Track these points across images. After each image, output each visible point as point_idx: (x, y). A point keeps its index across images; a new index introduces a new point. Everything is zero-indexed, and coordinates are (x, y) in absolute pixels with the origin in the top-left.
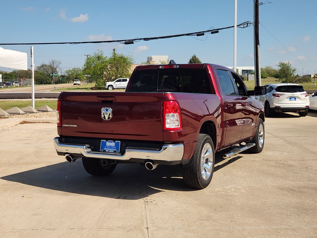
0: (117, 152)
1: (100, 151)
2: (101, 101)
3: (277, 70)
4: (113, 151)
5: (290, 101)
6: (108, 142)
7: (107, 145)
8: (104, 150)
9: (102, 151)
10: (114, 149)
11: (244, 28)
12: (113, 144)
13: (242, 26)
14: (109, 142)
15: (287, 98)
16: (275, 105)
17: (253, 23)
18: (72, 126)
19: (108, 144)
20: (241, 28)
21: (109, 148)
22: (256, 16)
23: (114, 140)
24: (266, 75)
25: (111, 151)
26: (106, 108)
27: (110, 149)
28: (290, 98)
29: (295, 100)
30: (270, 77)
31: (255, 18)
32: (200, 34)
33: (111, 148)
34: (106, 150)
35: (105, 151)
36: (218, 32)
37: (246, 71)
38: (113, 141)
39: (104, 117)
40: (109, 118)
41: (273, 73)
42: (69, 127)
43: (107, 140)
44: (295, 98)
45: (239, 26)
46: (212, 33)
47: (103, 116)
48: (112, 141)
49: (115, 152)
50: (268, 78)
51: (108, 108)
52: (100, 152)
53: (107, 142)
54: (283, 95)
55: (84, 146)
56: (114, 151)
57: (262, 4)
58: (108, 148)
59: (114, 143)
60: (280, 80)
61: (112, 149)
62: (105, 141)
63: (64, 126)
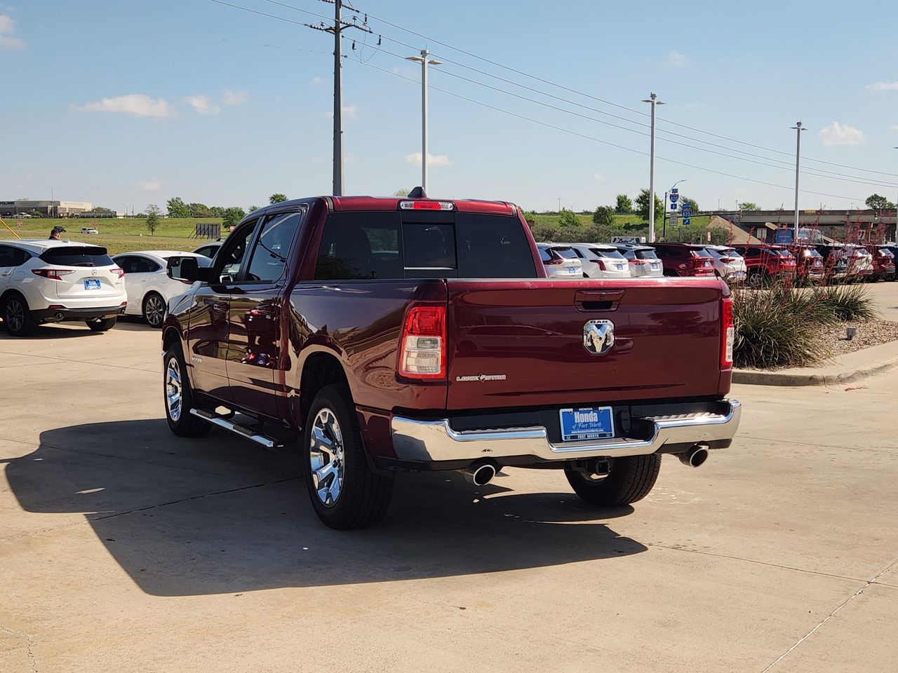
0: (608, 436)
1: (564, 439)
2: (581, 303)
4: (598, 436)
5: (86, 289)
6: (579, 413)
7: (576, 422)
8: (572, 437)
9: (569, 439)
10: (597, 430)
12: (592, 417)
14: (581, 412)
15: (78, 283)
16: (49, 302)
18: (488, 378)
19: (581, 417)
21: (584, 429)
23: (595, 406)
25: (592, 436)
26: (597, 321)
27: (587, 431)
28: (87, 283)
29: (98, 289)
33: (589, 427)
34: (577, 436)
35: (575, 438)
38: (591, 409)
39: (593, 347)
40: (604, 346)
42: (479, 382)
43: (576, 407)
44: (98, 282)
47: (587, 344)
48: (589, 409)
51: (601, 321)
53: (575, 413)
54: (68, 272)
55: (542, 432)
56: (600, 435)
58: (581, 429)
59: (596, 414)
61: (592, 431)
62: (571, 410)
63: (460, 380)
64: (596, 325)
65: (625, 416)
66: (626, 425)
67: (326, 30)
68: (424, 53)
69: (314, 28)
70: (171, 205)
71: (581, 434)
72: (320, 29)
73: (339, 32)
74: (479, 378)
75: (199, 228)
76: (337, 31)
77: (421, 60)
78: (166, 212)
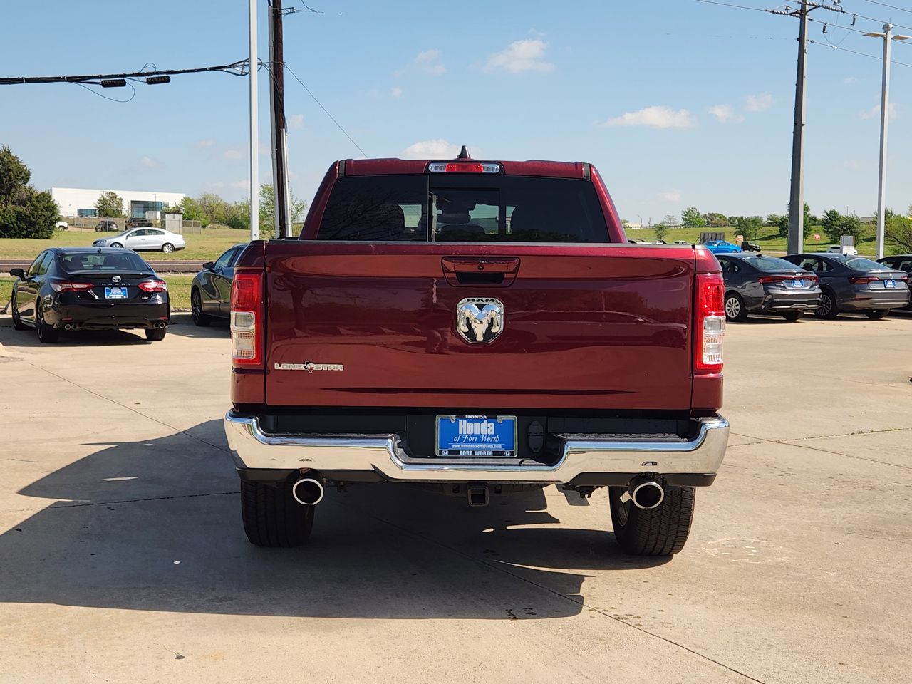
0: (507, 455)
1: (437, 454)
2: (454, 275)
3: (233, 205)
4: (491, 454)
6: (465, 421)
7: (460, 433)
8: (450, 452)
9: (445, 454)
10: (491, 446)
11: (242, 75)
12: (486, 427)
13: (238, 70)
14: (469, 421)
17: (268, 65)
18: (317, 367)
19: (466, 427)
20: (235, 74)
21: (473, 443)
22: (274, 46)
23: (491, 413)
24: (205, 219)
25: (484, 453)
26: (476, 299)
27: (476, 446)
30: (216, 223)
31: (272, 48)
32: (113, 82)
33: (479, 441)
34: (459, 451)
35: (455, 454)
36: (167, 80)
37: (143, 206)
38: (485, 417)
39: (471, 333)
40: (488, 334)
41: (222, 213)
42: (305, 371)
43: (461, 413)
45: (229, 70)
46: (150, 82)
47: (463, 329)
48: (480, 417)
49: (497, 454)
50: (210, 225)
51: (484, 299)
52: (435, 457)
53: (460, 421)
55: (387, 438)
56: (494, 453)
57: (292, 10)
58: (467, 442)
59: (492, 425)
60: (263, 233)
61: (484, 446)
62: (455, 417)
63: (279, 368)
64: (476, 305)
65: (534, 429)
66: (535, 443)
67: (791, 14)
68: (886, 28)
69: (777, 13)
70: (686, 215)
71: (465, 450)
72: (784, 14)
73: (805, 15)
74: (305, 367)
75: (702, 237)
76: (802, 14)
77: (882, 36)
78: (681, 222)
